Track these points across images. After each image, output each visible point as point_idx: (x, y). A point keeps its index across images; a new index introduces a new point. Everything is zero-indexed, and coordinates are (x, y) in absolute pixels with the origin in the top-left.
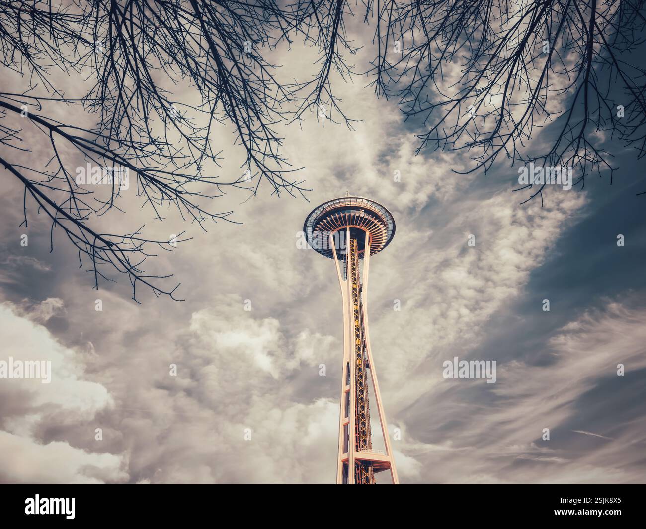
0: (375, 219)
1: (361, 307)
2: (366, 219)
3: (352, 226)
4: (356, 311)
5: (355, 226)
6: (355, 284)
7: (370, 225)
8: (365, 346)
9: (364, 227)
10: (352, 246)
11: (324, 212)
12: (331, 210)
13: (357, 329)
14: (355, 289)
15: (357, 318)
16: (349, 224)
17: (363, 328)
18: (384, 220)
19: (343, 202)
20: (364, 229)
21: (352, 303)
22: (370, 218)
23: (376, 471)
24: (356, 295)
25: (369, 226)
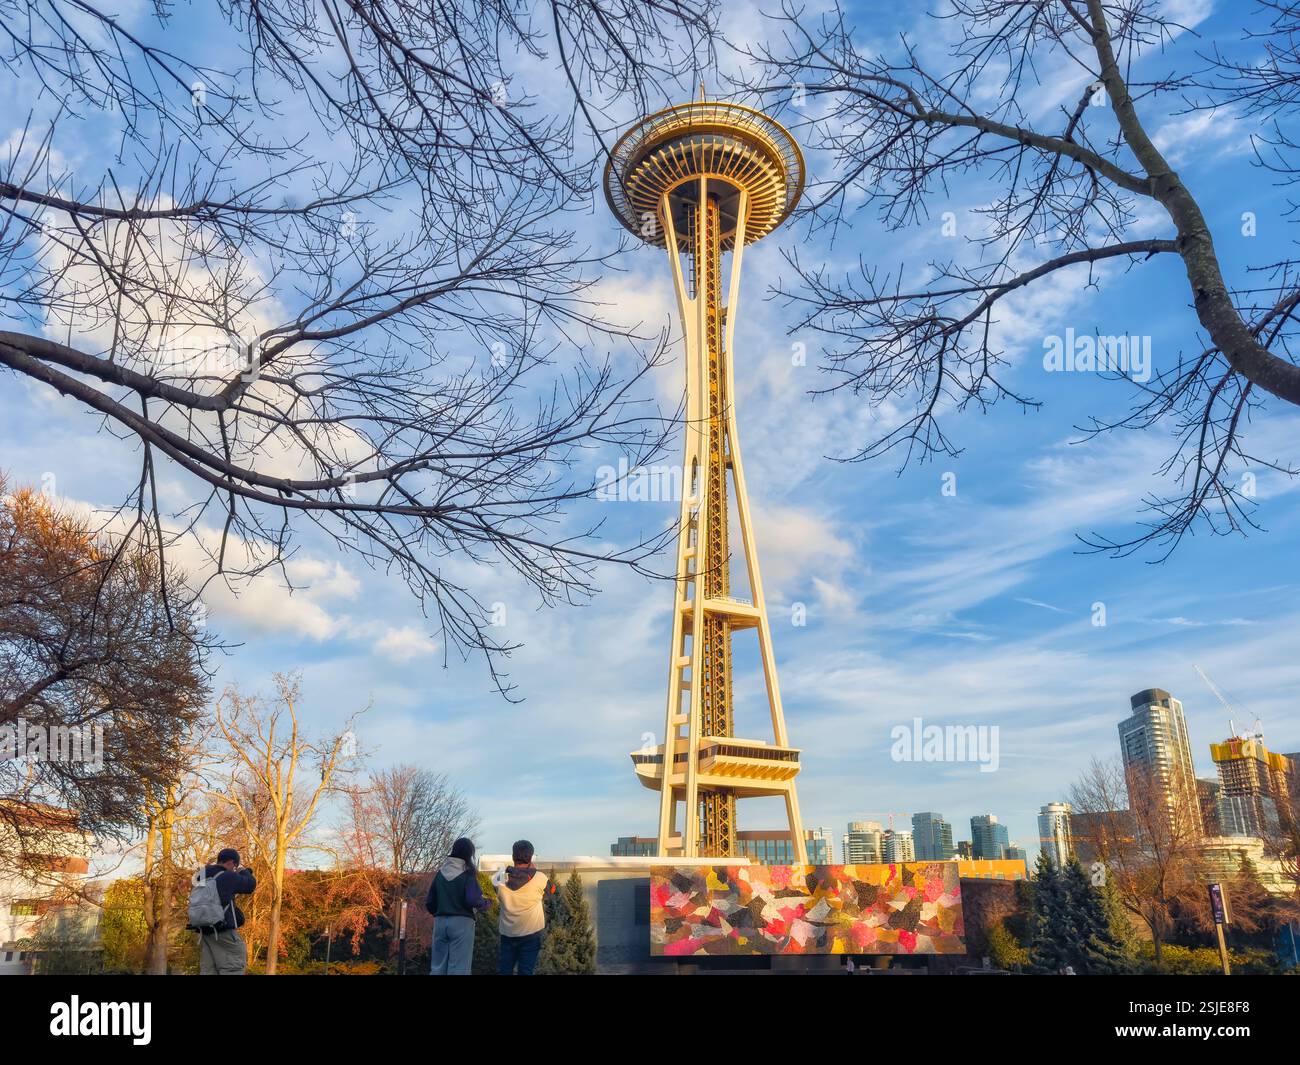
0: (765, 162)
1: (722, 356)
2: (745, 160)
3: (712, 175)
4: (713, 364)
5: (717, 176)
6: (712, 307)
7: (753, 174)
8: (726, 430)
9: (739, 179)
10: (710, 222)
11: (651, 137)
12: (670, 133)
13: (714, 399)
14: (711, 319)
15: (713, 376)
16: (707, 171)
17: (723, 395)
18: (784, 163)
19: (698, 114)
20: (737, 183)
21: (705, 347)
22: (754, 158)
23: (733, 628)
24: (712, 330)
25: (750, 177)
